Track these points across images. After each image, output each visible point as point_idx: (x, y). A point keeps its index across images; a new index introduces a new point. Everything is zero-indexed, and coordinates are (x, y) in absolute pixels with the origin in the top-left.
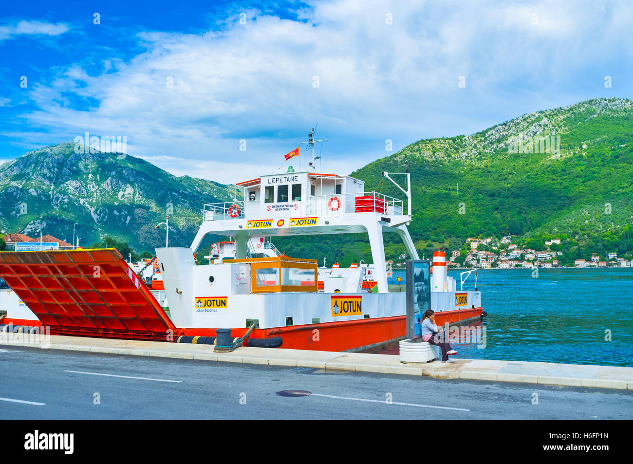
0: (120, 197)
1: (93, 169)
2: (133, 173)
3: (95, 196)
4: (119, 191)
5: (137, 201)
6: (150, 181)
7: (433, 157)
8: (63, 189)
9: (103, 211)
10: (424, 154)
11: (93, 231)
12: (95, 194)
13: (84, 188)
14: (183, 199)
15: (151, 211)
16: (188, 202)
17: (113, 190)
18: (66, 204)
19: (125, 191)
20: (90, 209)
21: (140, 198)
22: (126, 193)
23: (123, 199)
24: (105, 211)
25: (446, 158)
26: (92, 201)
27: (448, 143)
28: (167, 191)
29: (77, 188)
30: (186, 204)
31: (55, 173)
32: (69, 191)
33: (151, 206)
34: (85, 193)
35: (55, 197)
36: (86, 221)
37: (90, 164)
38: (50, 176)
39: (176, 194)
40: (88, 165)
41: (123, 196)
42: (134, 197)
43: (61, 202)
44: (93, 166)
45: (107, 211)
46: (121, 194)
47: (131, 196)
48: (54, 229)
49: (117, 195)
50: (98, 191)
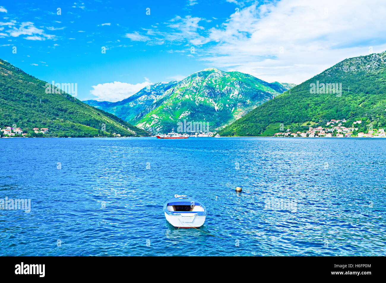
0: (231, 97)
1: (219, 82)
2: (239, 83)
3: (218, 97)
4: (231, 94)
5: (239, 99)
6: (249, 87)
7: (349, 70)
8: (202, 94)
9: (221, 105)
10: (343, 68)
11: (213, 116)
12: (218, 96)
13: (213, 93)
14: (266, 96)
15: (246, 104)
16: (269, 98)
17: (228, 93)
18: (202, 102)
19: (234, 93)
20: (215, 104)
21: (242, 97)
22: (234, 94)
23: (232, 98)
24: (222, 105)
25: (356, 70)
26: (216, 100)
27: (362, 59)
28: (258, 92)
29: (209, 93)
30: (268, 99)
31: (199, 86)
32: (205, 95)
33: (247, 101)
34: (213, 95)
35: (198, 98)
36: (211, 111)
37: (218, 79)
38: (197, 88)
39: (263, 94)
40: (217, 80)
41: (232, 96)
42: (238, 96)
43: (200, 101)
44: (219, 81)
45: (223, 105)
46: (231, 95)
47: (237, 96)
48: (194, 116)
49: (229, 96)
50: (220, 94)
